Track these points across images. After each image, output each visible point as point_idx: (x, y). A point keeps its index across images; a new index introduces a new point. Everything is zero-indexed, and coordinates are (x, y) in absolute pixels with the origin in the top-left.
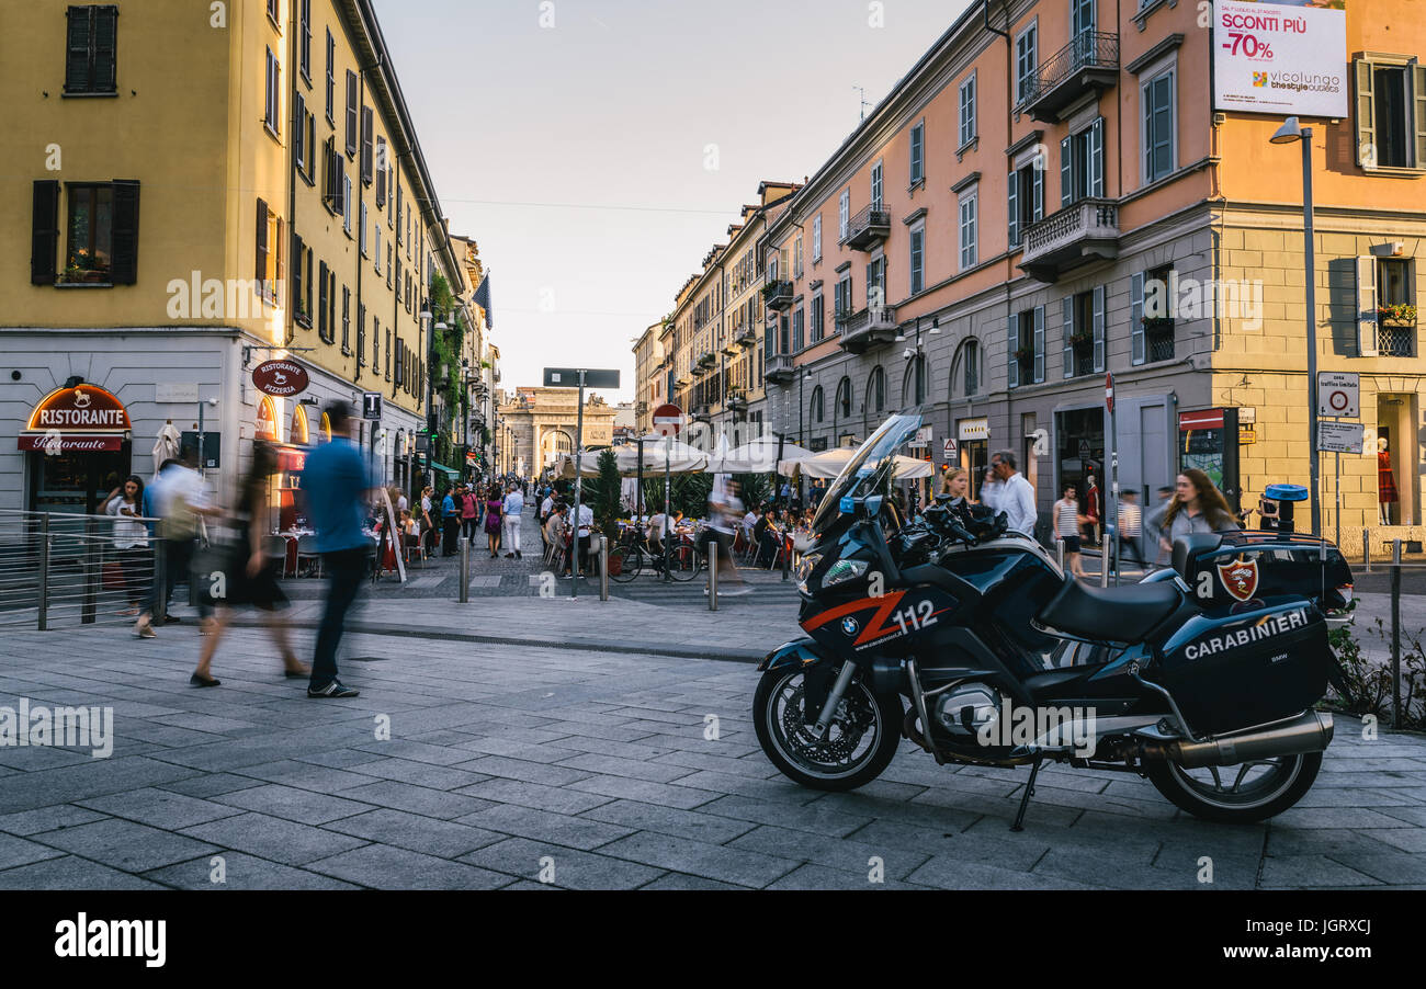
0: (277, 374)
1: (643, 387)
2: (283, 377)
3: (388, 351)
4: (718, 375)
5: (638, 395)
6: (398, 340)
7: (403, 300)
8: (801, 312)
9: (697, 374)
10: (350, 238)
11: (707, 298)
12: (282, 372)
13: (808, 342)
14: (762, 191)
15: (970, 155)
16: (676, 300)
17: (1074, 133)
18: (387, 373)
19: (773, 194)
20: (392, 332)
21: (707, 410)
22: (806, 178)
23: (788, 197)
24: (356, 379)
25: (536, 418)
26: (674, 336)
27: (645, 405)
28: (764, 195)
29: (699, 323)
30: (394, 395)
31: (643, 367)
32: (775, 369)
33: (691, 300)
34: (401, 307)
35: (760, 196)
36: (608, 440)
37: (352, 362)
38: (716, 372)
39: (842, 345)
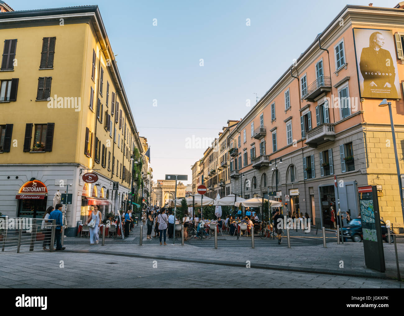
0: (89, 177)
1: (194, 180)
2: (91, 178)
3: (121, 170)
4: (216, 176)
5: (193, 182)
6: (124, 167)
7: (126, 155)
8: (241, 157)
9: (210, 176)
10: (111, 138)
11: (213, 153)
12: (91, 176)
13: (243, 166)
14: (228, 123)
15: (288, 112)
16: (204, 154)
17: (319, 105)
18: (120, 176)
19: (231, 124)
20: (122, 164)
21: (213, 186)
22: (241, 119)
23: (236, 124)
24: (112, 178)
25: (163, 189)
26: (203, 165)
27: (195, 185)
28: (229, 124)
29: (211, 160)
30: (122, 182)
31: (194, 174)
32: (233, 174)
33: (208, 154)
34: (125, 157)
35: (228, 124)
36: (184, 196)
37: (110, 173)
38: (216, 175)
39: (253, 167)
